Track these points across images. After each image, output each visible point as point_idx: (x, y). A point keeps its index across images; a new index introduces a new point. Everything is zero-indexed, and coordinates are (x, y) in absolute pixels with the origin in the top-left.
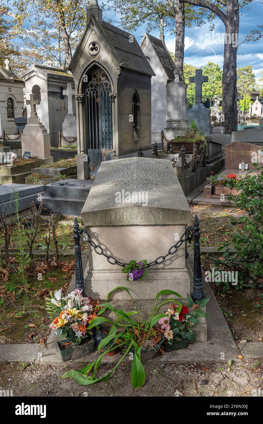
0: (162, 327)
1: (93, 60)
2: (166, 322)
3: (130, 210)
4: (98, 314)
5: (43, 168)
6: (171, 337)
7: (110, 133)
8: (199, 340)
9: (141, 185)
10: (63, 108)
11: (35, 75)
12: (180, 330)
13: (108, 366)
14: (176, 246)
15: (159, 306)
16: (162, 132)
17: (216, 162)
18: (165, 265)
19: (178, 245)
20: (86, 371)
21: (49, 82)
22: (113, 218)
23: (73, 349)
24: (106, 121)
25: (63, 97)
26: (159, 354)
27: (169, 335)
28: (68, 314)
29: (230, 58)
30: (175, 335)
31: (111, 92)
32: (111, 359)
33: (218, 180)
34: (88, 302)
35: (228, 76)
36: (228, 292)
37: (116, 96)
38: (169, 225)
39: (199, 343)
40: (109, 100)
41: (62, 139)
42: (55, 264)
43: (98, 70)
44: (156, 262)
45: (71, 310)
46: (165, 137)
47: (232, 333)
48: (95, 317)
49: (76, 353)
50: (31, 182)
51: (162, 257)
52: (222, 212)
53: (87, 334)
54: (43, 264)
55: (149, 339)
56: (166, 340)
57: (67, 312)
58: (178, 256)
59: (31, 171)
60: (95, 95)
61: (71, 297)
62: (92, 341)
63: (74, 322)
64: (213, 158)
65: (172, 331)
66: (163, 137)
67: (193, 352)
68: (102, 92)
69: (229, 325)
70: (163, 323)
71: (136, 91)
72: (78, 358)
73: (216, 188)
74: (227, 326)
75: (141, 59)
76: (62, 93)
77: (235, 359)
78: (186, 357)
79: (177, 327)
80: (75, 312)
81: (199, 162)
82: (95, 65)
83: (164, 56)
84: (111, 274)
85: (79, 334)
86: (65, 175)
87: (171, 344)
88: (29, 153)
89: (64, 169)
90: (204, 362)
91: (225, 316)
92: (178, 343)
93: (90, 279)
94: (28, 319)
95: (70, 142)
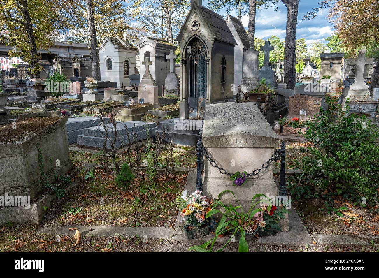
0: (257, 219)
1: (194, 34)
2: (260, 216)
3: (236, 137)
4: (213, 208)
5: (153, 111)
6: (264, 226)
7: (204, 86)
8: (282, 230)
9: (240, 121)
10: (166, 68)
11: (146, 44)
12: (270, 222)
13: (219, 244)
14: (268, 163)
15: (254, 205)
16: (240, 87)
17: (281, 109)
18: (259, 176)
19: (269, 162)
20: (205, 246)
21: (157, 49)
22: (224, 141)
23: (195, 231)
24: (202, 77)
25: (166, 60)
26: (255, 238)
27: (262, 224)
28: (193, 206)
29: (290, 33)
30: (267, 225)
31: (206, 57)
32: (222, 240)
33: (285, 122)
34: (206, 199)
35: (289, 46)
36: (299, 200)
37: (210, 60)
38: (263, 148)
39: (282, 232)
40: (205, 62)
41: (165, 90)
42: (172, 176)
43: (198, 41)
44: (253, 173)
45: (194, 204)
46: (241, 90)
47: (306, 227)
48: (210, 210)
49: (197, 234)
50: (145, 120)
51: (258, 170)
52: (288, 145)
53: (205, 221)
54: (162, 177)
55: (249, 226)
56: (261, 228)
57: (192, 205)
58: (268, 170)
59: (145, 112)
60: (195, 59)
61: (194, 195)
62: (207, 227)
63: (196, 212)
64: (279, 106)
65: (264, 222)
66: (240, 90)
67: (279, 238)
68: (199, 57)
69: (303, 222)
70: (258, 216)
71: (224, 56)
72: (198, 238)
73: (284, 127)
74: (302, 223)
75: (228, 33)
76: (165, 57)
77: (310, 244)
78: (274, 241)
79: (268, 219)
80: (197, 205)
81: (269, 109)
82: (195, 37)
83: (241, 31)
84: (220, 181)
85: (200, 220)
86: (170, 116)
87: (264, 231)
88: (143, 100)
89: (169, 111)
90: (288, 245)
91: (299, 216)
92: (268, 231)
93: (205, 184)
94: (158, 212)
95: (171, 93)
